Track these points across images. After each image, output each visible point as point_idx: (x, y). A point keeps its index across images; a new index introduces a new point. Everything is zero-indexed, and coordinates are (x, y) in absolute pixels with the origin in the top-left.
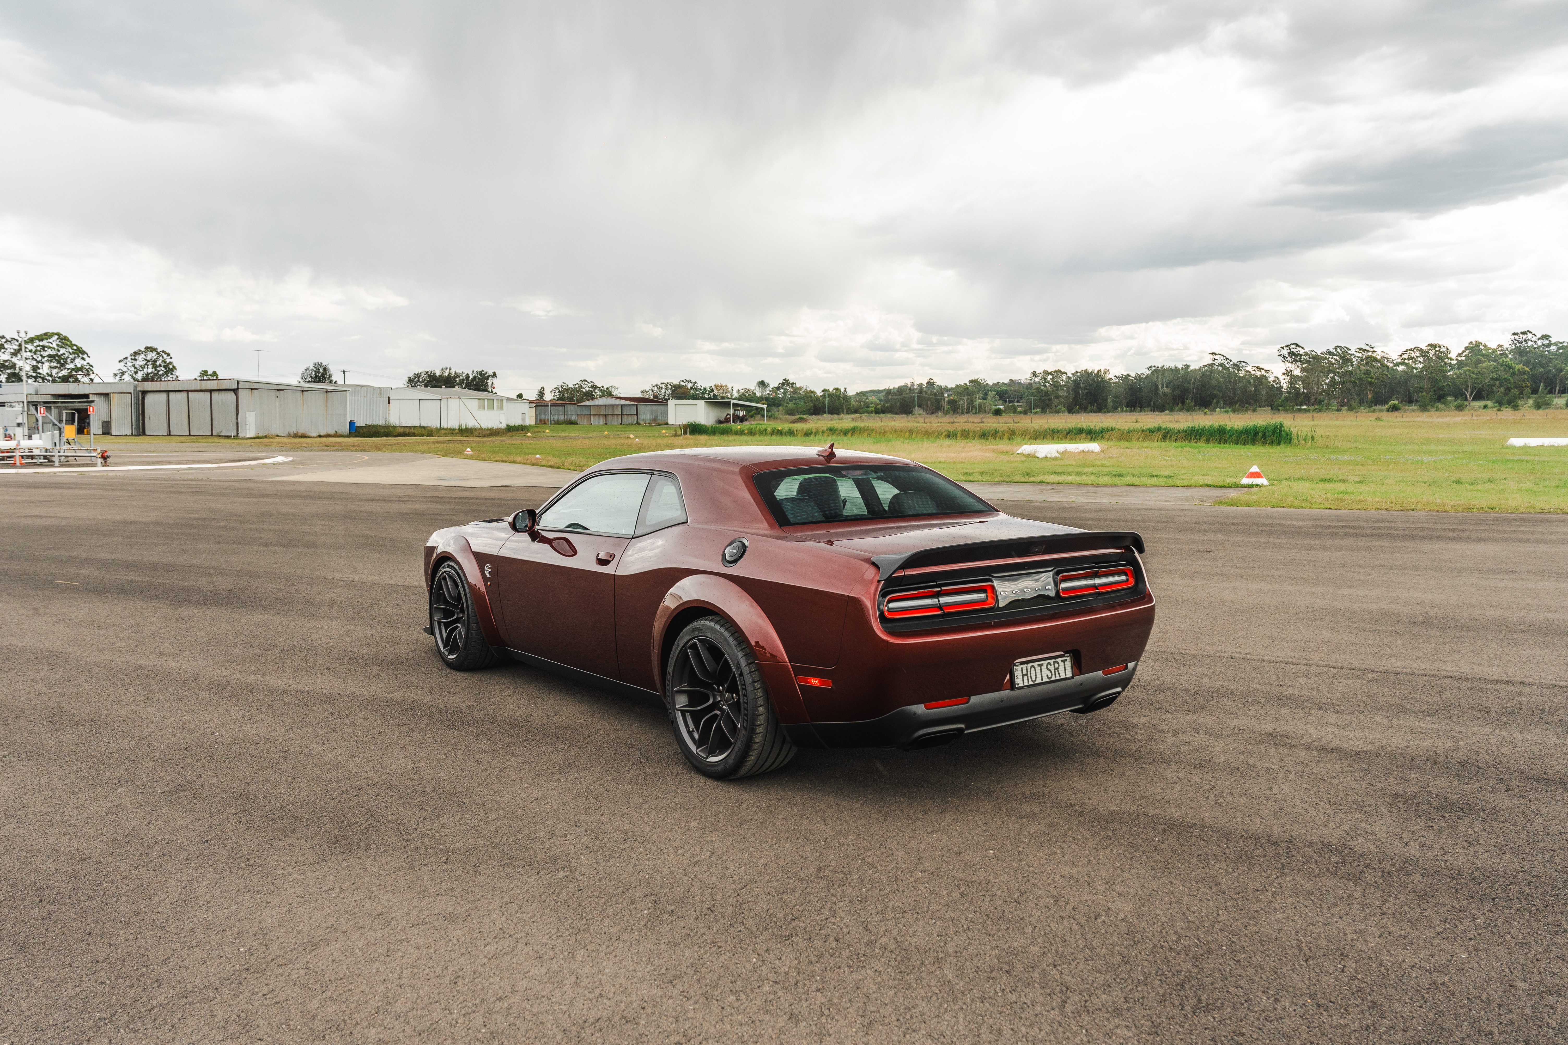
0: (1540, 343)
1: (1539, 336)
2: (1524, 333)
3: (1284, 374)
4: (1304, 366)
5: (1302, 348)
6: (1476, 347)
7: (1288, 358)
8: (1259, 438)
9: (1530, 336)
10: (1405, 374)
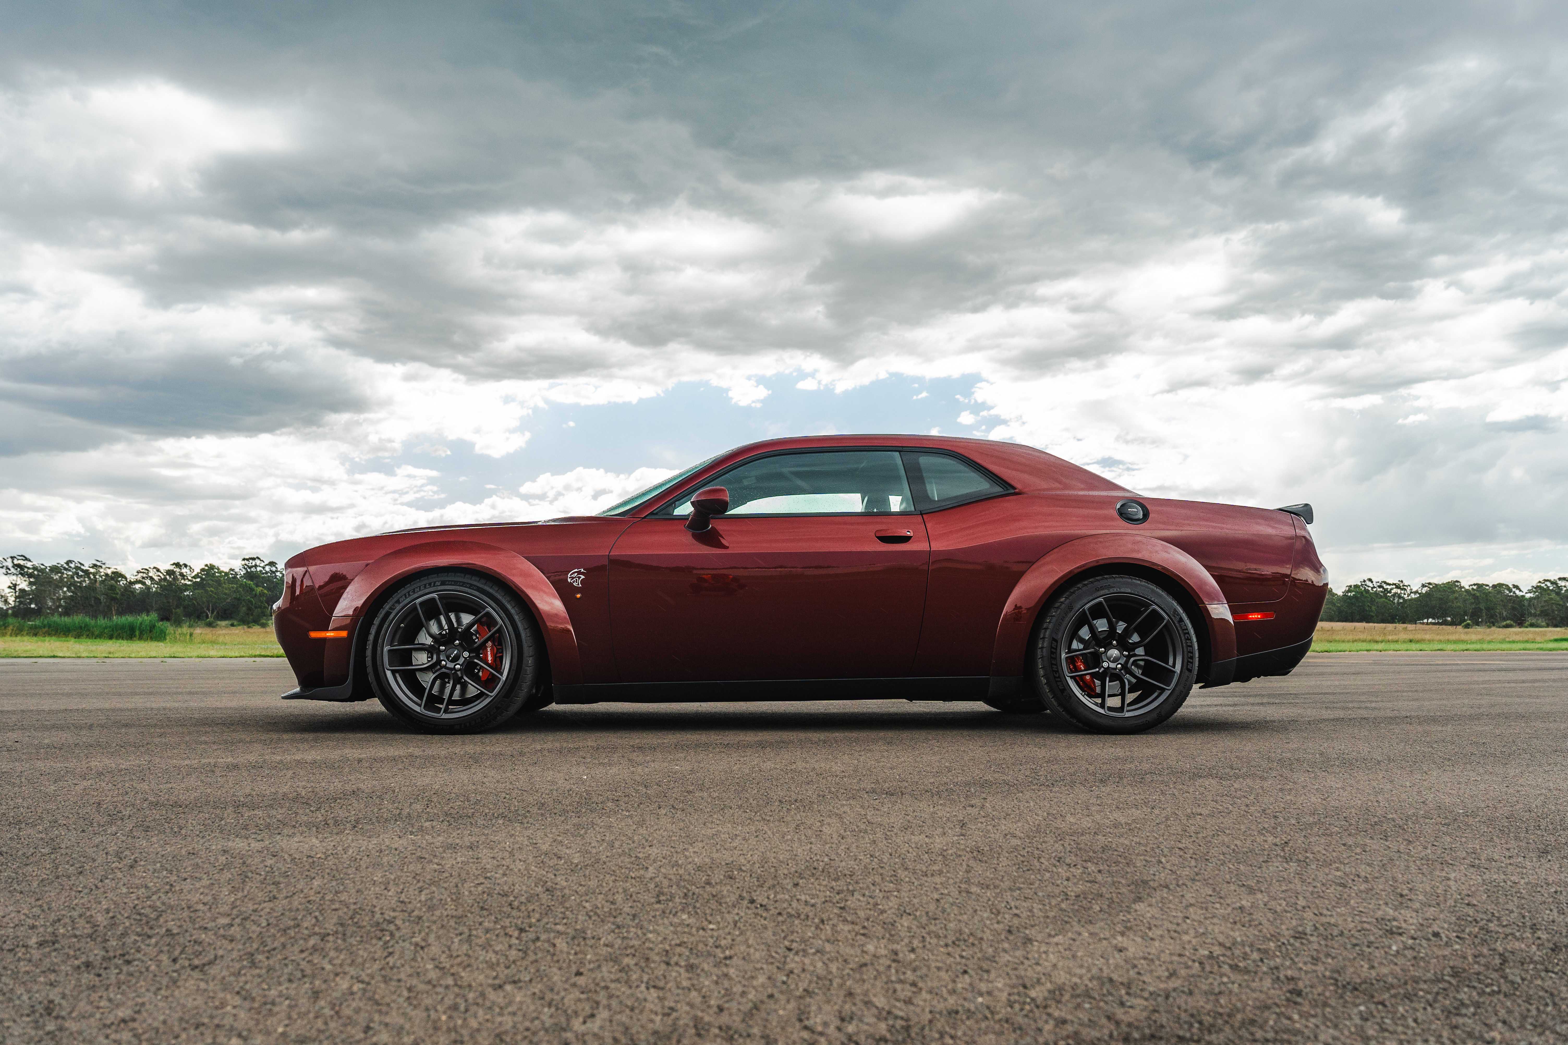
0: (267, 568)
1: (266, 562)
2: (253, 559)
3: (9, 587)
4: (32, 580)
5: (30, 561)
6: (210, 569)
7: (13, 570)
8: (137, 633)
9: (258, 562)
10: (142, 592)
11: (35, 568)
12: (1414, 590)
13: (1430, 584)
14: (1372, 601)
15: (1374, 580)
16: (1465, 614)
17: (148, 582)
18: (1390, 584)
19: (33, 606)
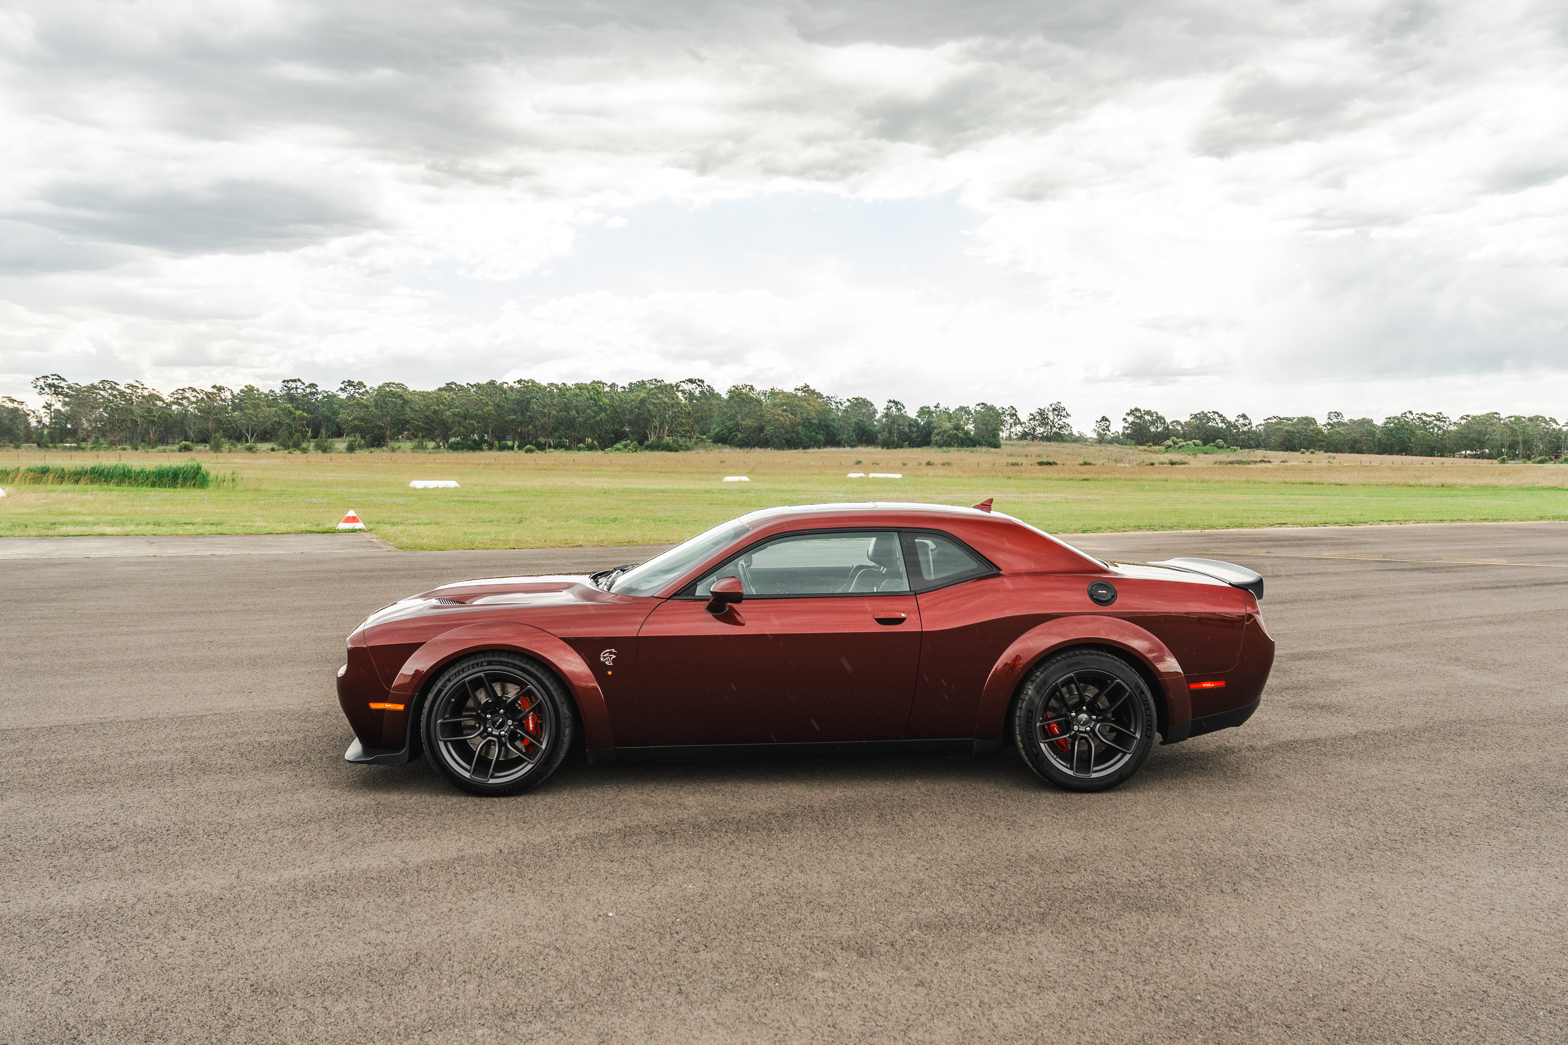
0: (308, 390)
1: (307, 384)
2: (294, 381)
3: (44, 407)
4: (67, 399)
5: (64, 380)
6: (250, 391)
7: (47, 389)
8: (180, 481)
9: (299, 384)
10: (180, 413)
11: (69, 388)
12: (1453, 421)
13: (1468, 416)
14: (1413, 433)
15: (1414, 413)
16: (1503, 446)
17: (185, 402)
18: (1429, 416)
19: (69, 426)
